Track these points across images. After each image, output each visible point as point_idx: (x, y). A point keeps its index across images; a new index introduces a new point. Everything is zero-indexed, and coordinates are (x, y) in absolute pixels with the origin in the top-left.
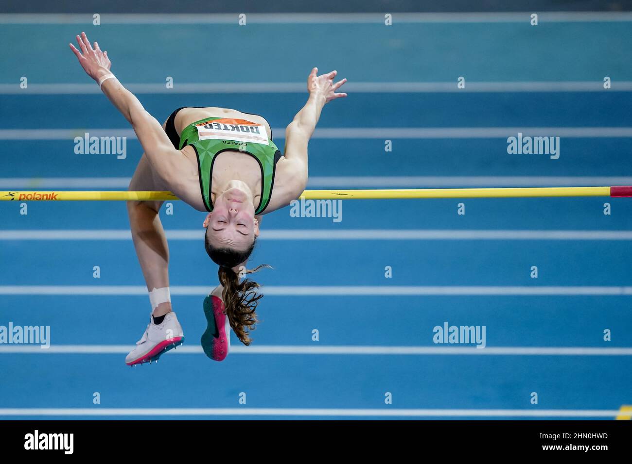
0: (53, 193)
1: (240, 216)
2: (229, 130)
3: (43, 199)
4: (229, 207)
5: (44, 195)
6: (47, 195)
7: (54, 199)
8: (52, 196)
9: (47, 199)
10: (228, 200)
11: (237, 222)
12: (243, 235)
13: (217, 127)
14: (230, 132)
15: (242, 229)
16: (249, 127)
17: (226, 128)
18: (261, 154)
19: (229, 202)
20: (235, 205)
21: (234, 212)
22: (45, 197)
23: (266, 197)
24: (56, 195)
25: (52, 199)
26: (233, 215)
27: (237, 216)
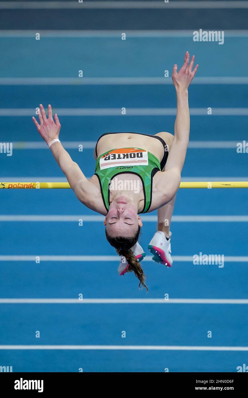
0: (31, 184)
1: (126, 213)
2: (121, 158)
3: (24, 188)
4: (118, 208)
5: (25, 185)
6: (27, 185)
7: (32, 187)
8: (31, 185)
9: (27, 187)
10: (117, 203)
11: (125, 217)
12: (130, 225)
13: (113, 158)
14: (122, 160)
15: (129, 221)
16: (136, 153)
17: (119, 158)
18: (142, 172)
19: (118, 204)
20: (122, 206)
21: (121, 210)
22: (26, 186)
23: (148, 200)
24: (33, 185)
25: (30, 187)
26: (120, 212)
27: (124, 213)
